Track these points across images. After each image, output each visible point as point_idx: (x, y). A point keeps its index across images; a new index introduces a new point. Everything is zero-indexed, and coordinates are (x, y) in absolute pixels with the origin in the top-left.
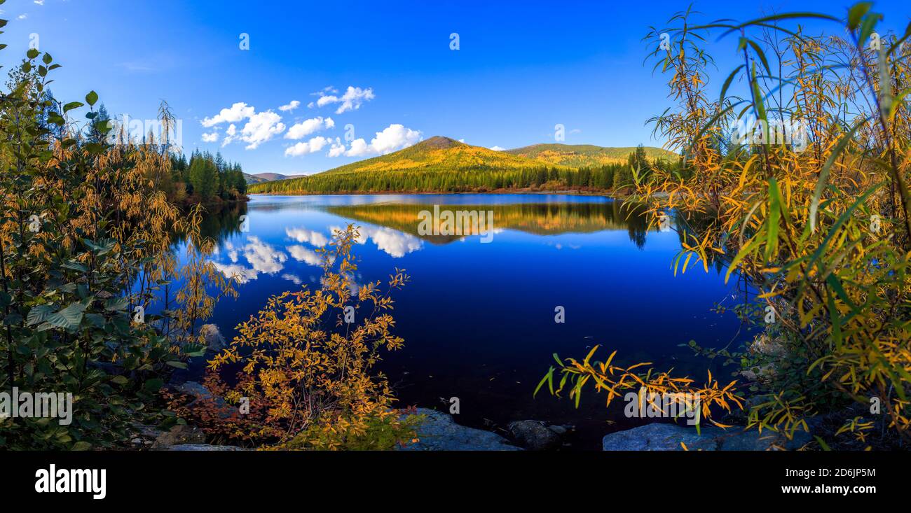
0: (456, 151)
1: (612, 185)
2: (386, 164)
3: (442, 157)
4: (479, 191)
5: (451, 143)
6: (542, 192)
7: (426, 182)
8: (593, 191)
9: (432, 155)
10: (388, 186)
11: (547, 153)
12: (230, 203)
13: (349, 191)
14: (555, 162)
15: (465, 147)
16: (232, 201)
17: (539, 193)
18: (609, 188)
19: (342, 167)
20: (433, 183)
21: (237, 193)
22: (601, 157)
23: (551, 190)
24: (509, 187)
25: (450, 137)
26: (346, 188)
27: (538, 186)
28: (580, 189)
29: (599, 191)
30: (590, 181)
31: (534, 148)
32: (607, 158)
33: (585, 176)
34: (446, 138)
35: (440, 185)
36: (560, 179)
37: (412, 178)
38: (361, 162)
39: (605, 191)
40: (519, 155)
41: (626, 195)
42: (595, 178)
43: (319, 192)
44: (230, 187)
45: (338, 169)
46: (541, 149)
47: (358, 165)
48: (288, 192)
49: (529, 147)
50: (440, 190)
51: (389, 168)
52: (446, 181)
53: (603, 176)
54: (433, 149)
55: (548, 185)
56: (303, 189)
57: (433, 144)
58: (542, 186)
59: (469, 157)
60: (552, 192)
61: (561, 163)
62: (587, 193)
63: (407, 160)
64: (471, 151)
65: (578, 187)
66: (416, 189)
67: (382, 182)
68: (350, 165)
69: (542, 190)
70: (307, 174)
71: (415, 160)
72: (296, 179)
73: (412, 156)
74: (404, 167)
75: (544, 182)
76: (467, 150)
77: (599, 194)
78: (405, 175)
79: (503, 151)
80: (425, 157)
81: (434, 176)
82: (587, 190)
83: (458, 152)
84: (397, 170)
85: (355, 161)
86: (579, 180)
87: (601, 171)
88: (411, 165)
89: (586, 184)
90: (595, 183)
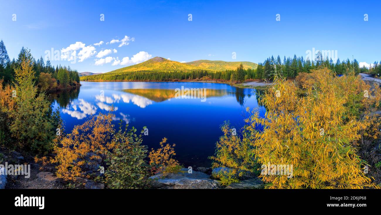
0: (165, 63)
1: (230, 79)
2: (136, 68)
3: (159, 65)
4: (175, 81)
5: (163, 60)
6: (201, 81)
7: (153, 76)
8: (222, 81)
9: (155, 65)
10: (137, 78)
11: (203, 64)
12: (74, 87)
13: (121, 80)
14: (206, 67)
15: (169, 61)
16: (74, 86)
17: (200, 82)
18: (229, 80)
19: (117, 70)
20: (156, 77)
21: (76, 83)
22: (226, 66)
23: (205, 80)
24: (187, 79)
25: (162, 57)
26: (120, 79)
27: (199, 78)
28: (217, 80)
29: (224, 81)
30: (221, 77)
31: (198, 62)
32: (228, 66)
33: (219, 75)
34: (161, 58)
35: (159, 78)
36: (209, 75)
37: (147, 75)
38: (126, 68)
39: (227, 81)
40: (191, 65)
41: (236, 83)
42: (223, 76)
43: (108, 81)
44: (74, 80)
45: (116, 71)
46: (200, 62)
47: (124, 69)
48: (95, 80)
49: (196, 61)
50: (159, 80)
51: (137, 70)
52: (161, 77)
53: (226, 75)
54: (156, 62)
55: (204, 78)
56: (101, 79)
57: (155, 60)
58: (201, 78)
59: (170, 65)
60: (205, 81)
61: (209, 68)
62: (220, 82)
63: (145, 67)
64: (171, 63)
65: (216, 79)
66: (149, 80)
67: (135, 77)
68: (121, 69)
69: (201, 80)
70: (103, 72)
71: (148, 67)
72: (98, 75)
73: (147, 65)
74: (143, 70)
75: (202, 77)
76: (170, 63)
77: (225, 82)
78: (144, 74)
79: (185, 63)
80: (152, 66)
81: (156, 74)
82: (220, 81)
83: (166, 64)
84: (140, 71)
85: (123, 67)
86: (216, 76)
87: (226, 73)
88: (146, 69)
89: (219, 78)
90: (223, 78)
